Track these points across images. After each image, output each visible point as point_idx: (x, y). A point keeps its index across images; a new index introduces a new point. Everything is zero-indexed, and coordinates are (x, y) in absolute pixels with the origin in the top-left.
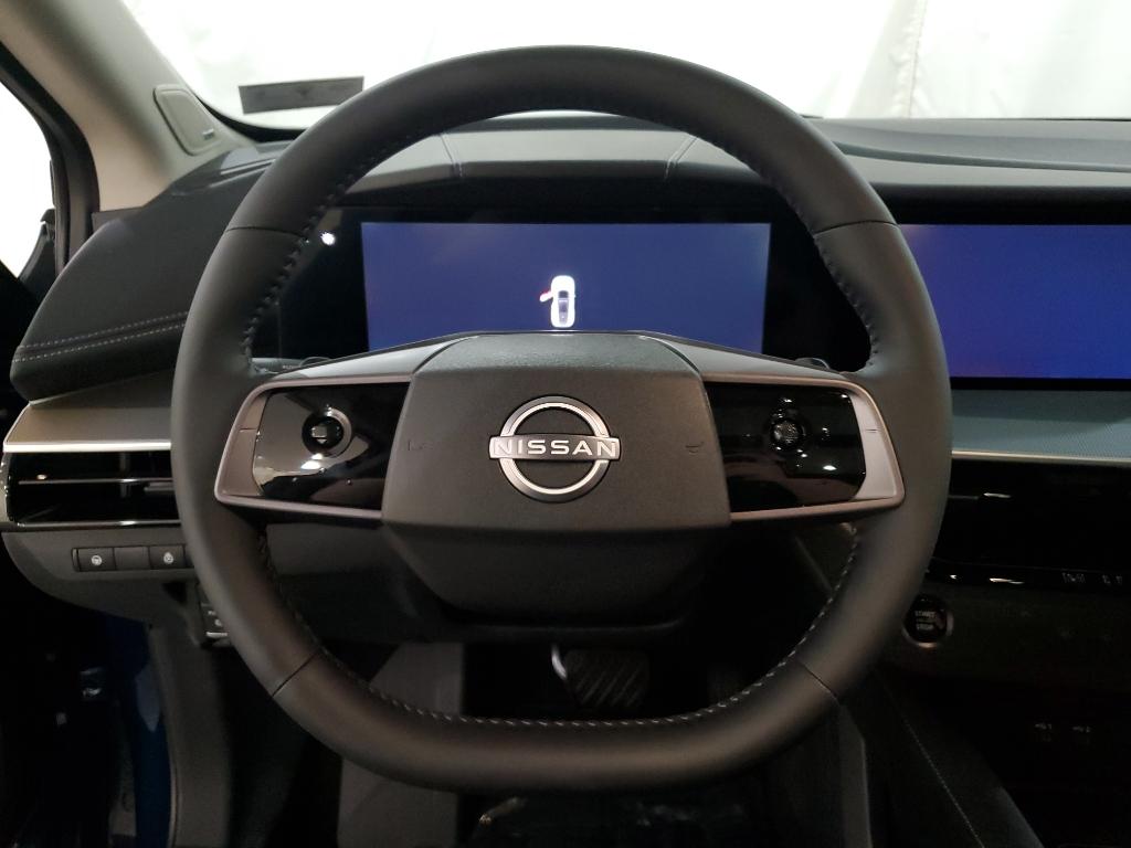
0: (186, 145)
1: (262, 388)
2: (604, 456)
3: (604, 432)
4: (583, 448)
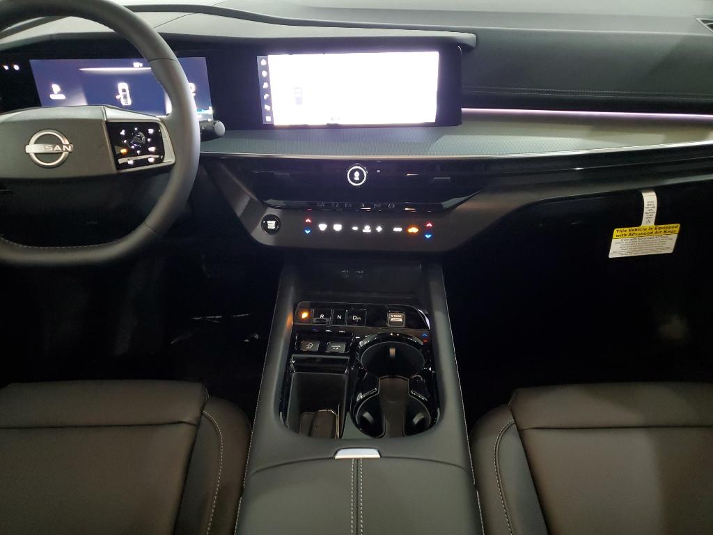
2: (66, 150)
3: (67, 142)
4: (58, 148)
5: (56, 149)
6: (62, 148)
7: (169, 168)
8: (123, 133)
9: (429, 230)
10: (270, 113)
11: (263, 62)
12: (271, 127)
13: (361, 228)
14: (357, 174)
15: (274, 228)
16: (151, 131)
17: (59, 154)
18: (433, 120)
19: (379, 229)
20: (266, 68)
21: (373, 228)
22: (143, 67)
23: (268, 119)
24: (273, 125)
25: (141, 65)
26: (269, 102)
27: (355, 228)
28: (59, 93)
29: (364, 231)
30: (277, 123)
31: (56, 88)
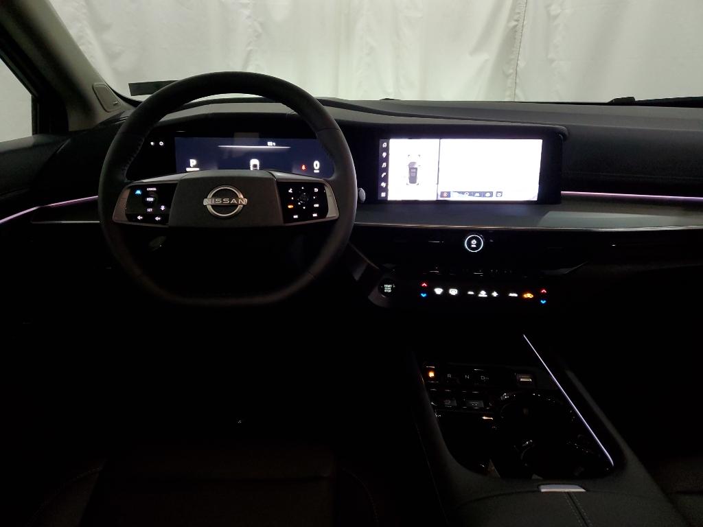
0: (105, 108)
1: (129, 185)
2: (241, 204)
3: (242, 196)
4: (234, 201)
5: (232, 202)
6: (238, 201)
7: (333, 222)
8: (290, 191)
9: (544, 297)
10: (386, 190)
11: (385, 145)
12: (385, 201)
13: (477, 292)
14: (474, 242)
15: (390, 291)
16: (316, 190)
17: (235, 206)
18: (536, 199)
19: (495, 294)
20: (387, 150)
21: (489, 293)
22: (276, 145)
23: (383, 195)
24: (387, 200)
25: (274, 144)
26: (386, 179)
27: (471, 293)
28: (195, 167)
29: (480, 295)
30: (390, 198)
31: (193, 162)
